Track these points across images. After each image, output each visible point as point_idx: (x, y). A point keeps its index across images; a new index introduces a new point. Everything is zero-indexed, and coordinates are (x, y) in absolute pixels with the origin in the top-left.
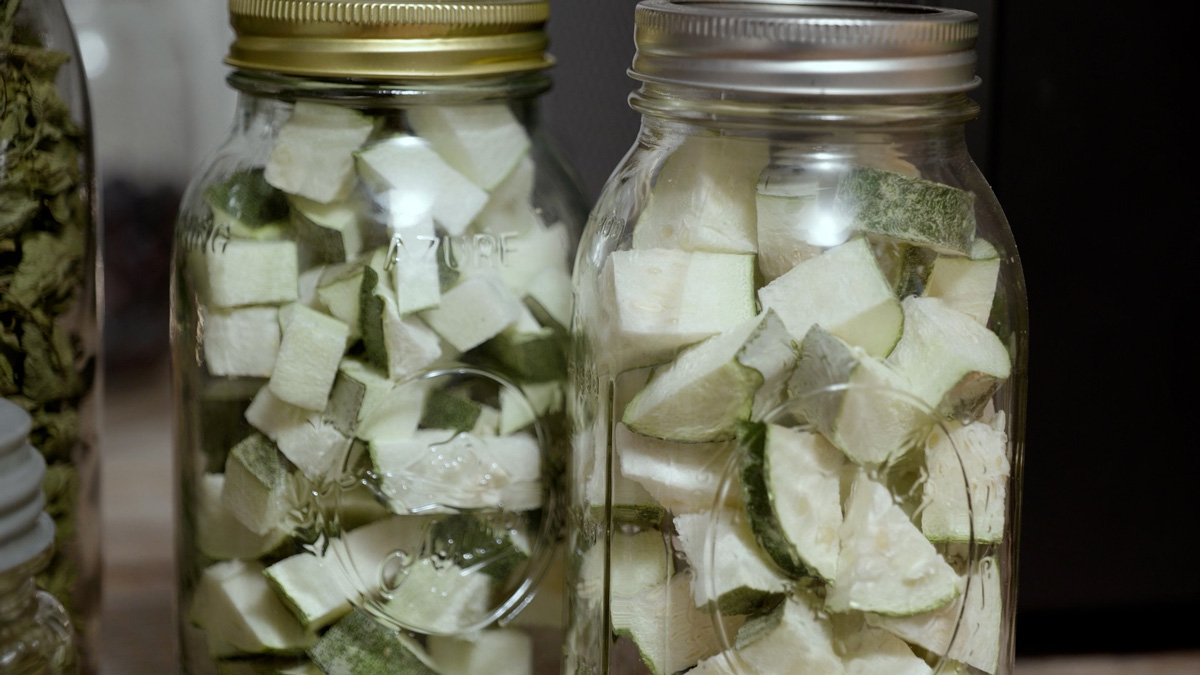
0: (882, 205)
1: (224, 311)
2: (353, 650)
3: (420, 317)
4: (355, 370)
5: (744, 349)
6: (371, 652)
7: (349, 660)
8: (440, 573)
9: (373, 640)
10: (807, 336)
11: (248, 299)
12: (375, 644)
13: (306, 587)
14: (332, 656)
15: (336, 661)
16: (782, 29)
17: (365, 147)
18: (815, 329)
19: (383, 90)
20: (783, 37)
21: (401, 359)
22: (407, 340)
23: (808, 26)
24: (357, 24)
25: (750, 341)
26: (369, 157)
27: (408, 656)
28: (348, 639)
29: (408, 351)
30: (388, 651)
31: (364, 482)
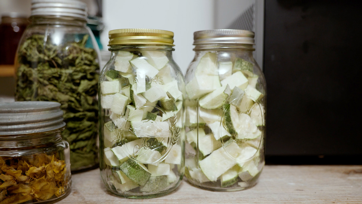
0: (243, 65)
1: (105, 95)
2: (129, 167)
3: (142, 94)
4: (129, 107)
5: (225, 90)
6: (133, 167)
7: (128, 169)
8: (146, 150)
9: (133, 165)
10: (234, 88)
11: (109, 92)
12: (134, 165)
13: (119, 153)
14: (124, 168)
15: (125, 169)
16: (217, 31)
17: (131, 60)
18: (235, 87)
19: (137, 47)
20: (217, 33)
21: (138, 104)
22: (138, 99)
23: (221, 31)
24: (134, 33)
25: (226, 89)
26: (132, 62)
27: (141, 168)
28: (128, 164)
29: (139, 102)
30: (136, 167)
31: (130, 130)
